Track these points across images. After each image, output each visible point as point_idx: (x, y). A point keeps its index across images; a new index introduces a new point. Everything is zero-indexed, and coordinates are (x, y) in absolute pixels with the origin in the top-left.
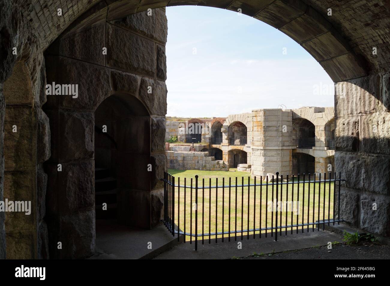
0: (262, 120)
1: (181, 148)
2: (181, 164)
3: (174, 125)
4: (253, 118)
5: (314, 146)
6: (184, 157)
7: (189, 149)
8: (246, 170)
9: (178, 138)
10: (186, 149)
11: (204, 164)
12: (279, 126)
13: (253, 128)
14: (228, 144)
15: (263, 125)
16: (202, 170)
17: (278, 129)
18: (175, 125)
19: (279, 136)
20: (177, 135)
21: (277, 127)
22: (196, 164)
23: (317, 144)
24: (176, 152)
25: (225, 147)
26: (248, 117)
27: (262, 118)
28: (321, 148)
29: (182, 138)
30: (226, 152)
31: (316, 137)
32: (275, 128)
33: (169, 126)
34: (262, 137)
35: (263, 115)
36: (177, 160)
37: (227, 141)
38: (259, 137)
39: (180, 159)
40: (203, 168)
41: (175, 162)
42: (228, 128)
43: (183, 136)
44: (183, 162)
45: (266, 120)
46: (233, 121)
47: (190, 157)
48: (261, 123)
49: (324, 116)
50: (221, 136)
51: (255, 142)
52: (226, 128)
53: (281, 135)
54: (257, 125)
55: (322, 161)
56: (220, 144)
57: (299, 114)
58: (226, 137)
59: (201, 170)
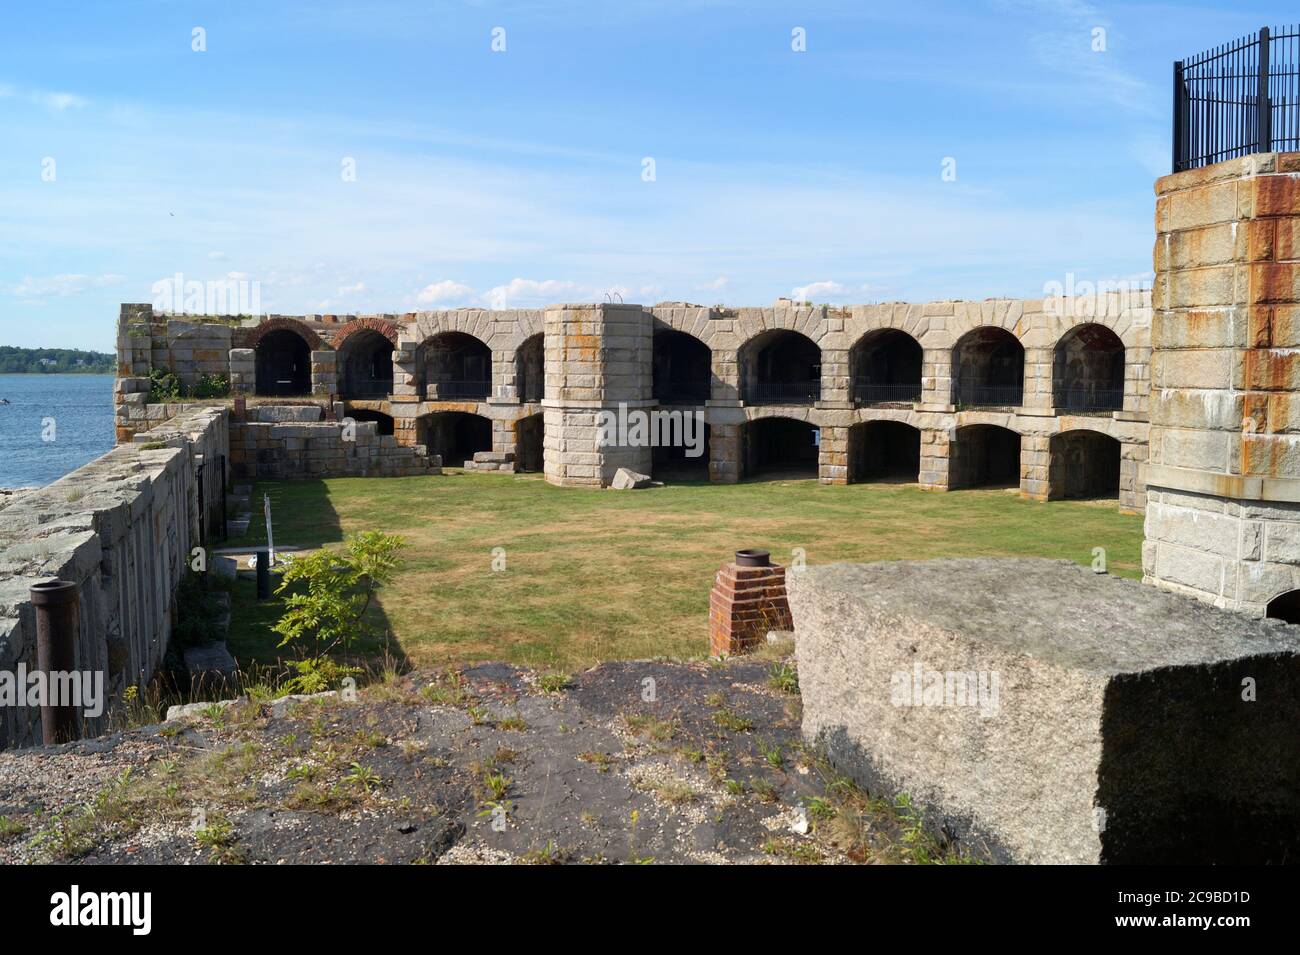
0: (598, 333)
1: (291, 411)
2: (297, 462)
3: (212, 338)
4: (565, 326)
5: (709, 397)
6: (307, 441)
7: (316, 416)
8: (497, 468)
9: (232, 379)
10: (308, 414)
11: (374, 459)
12: (637, 349)
13: (566, 352)
14: (417, 399)
15: (600, 345)
16: (369, 475)
17: (634, 358)
18: (219, 338)
19: (637, 375)
20: (224, 369)
21: (631, 351)
22: (350, 459)
23: (716, 393)
24: (277, 425)
25: (405, 405)
26: (496, 321)
27: (598, 328)
28: (729, 404)
29: (246, 380)
30: (408, 420)
31: (716, 376)
32: (628, 355)
33: (194, 340)
34: (598, 377)
35: (600, 319)
36: (281, 451)
37: (414, 388)
38: (590, 377)
39: (292, 446)
40: (371, 469)
41: (275, 456)
42: (417, 350)
43: (250, 373)
44: (306, 455)
45: (608, 333)
46: (435, 331)
47: (327, 440)
48: (596, 341)
49: (737, 328)
50: (390, 375)
51: (572, 390)
52: (410, 352)
53: (640, 372)
54: (580, 345)
55: (729, 432)
56: (384, 397)
57: (667, 321)
58: (409, 377)
59: (367, 477)
